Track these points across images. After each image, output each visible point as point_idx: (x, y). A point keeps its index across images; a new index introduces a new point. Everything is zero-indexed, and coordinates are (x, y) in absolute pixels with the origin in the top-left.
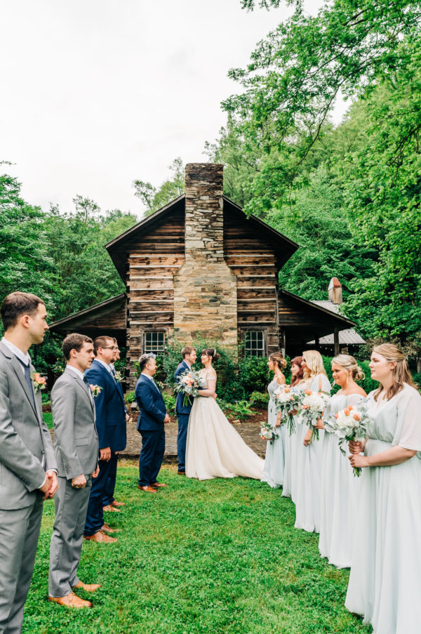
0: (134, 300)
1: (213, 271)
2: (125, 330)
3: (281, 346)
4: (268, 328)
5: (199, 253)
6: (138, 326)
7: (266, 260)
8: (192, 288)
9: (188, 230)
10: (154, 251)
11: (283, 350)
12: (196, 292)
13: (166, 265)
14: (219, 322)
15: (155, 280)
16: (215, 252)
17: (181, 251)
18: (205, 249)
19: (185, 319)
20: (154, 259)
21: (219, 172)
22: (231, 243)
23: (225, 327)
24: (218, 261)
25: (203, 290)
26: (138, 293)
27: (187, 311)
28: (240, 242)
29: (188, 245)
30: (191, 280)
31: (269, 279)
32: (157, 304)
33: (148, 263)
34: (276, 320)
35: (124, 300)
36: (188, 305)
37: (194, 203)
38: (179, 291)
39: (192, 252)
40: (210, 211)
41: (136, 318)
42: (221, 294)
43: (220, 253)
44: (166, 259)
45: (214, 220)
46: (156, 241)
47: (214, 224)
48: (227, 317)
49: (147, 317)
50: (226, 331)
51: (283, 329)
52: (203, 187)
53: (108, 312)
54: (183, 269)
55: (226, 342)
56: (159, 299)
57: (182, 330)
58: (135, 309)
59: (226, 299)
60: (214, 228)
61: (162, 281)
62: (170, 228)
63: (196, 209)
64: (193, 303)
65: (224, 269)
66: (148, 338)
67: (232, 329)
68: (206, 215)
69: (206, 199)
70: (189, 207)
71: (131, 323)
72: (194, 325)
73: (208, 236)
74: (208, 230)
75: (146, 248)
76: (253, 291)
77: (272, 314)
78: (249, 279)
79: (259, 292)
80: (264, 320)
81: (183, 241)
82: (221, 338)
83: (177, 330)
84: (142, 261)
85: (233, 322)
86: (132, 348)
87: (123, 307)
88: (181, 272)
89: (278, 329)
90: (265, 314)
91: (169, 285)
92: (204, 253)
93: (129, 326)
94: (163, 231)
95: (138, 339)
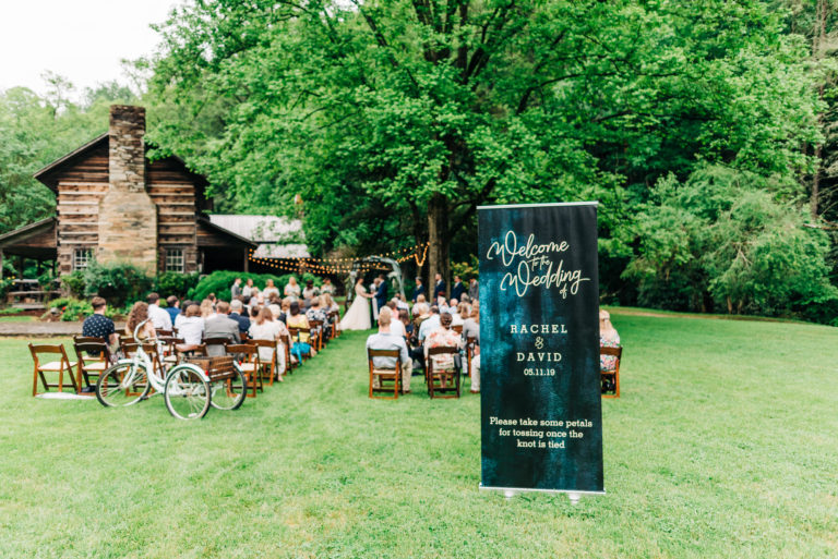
0: (63, 222)
1: (134, 199)
2: (56, 249)
3: (199, 261)
4: (187, 248)
5: (121, 184)
6: (68, 245)
7: (187, 190)
8: (115, 214)
9: (112, 163)
10: (82, 179)
11: (200, 266)
12: (120, 217)
13: (94, 192)
14: (140, 243)
15: (83, 205)
16: (136, 183)
17: (106, 180)
18: (128, 181)
19: (109, 240)
20: (84, 187)
21: (141, 114)
22: (155, 175)
23: (145, 246)
24: (139, 191)
25: (126, 216)
26: (68, 216)
27: (111, 233)
28: (164, 174)
29: (112, 177)
30: (114, 207)
31: (189, 207)
32: (86, 226)
33: (77, 190)
34: (194, 241)
35: (55, 222)
36: (112, 229)
37: (117, 140)
38: (103, 216)
39: (115, 183)
40: (132, 148)
41: (66, 237)
42: (141, 220)
43: (141, 184)
44: (94, 187)
45: (136, 156)
46: (84, 171)
47: (136, 159)
48: (147, 239)
49: (76, 237)
50: (145, 250)
51: (200, 249)
52: (126, 126)
53: (39, 232)
54: (107, 198)
55: (145, 260)
56: (88, 222)
57: (106, 249)
58: (65, 230)
59: (146, 223)
60: (135, 163)
61: (90, 206)
62: (98, 161)
63: (119, 146)
64: (117, 227)
65: (145, 198)
66: (78, 255)
67: (151, 248)
68: (129, 152)
69: (129, 138)
70: (112, 143)
71: (62, 242)
72: (118, 245)
73: (131, 169)
74: (131, 165)
75: (75, 177)
76: (174, 216)
77: (191, 236)
78: (171, 206)
79: (179, 217)
80: (184, 241)
81: (108, 171)
82: (141, 256)
83: (101, 249)
84: (71, 188)
85: (153, 243)
86: (63, 263)
87: (53, 228)
88: (105, 200)
89: (195, 248)
90: (185, 236)
91: (95, 211)
92: (127, 184)
93: (59, 244)
94: (91, 162)
95: (68, 256)
